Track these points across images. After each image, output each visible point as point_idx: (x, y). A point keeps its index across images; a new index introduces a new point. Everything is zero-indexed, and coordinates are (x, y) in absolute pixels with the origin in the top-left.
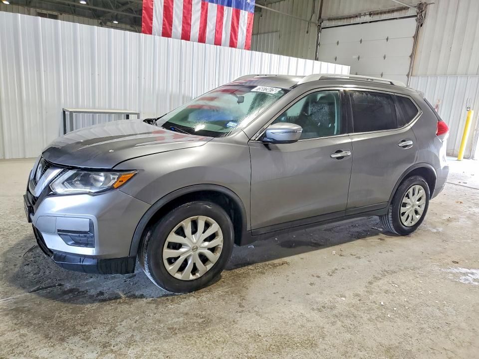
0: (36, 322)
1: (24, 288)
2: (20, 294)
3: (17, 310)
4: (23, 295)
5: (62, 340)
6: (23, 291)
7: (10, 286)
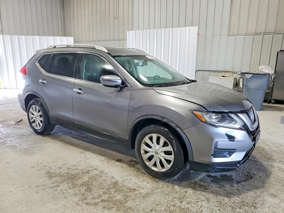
0: (264, 153)
1: (262, 165)
2: (265, 163)
3: (270, 159)
4: (264, 162)
5: (259, 147)
6: (263, 164)
7: (268, 168)
